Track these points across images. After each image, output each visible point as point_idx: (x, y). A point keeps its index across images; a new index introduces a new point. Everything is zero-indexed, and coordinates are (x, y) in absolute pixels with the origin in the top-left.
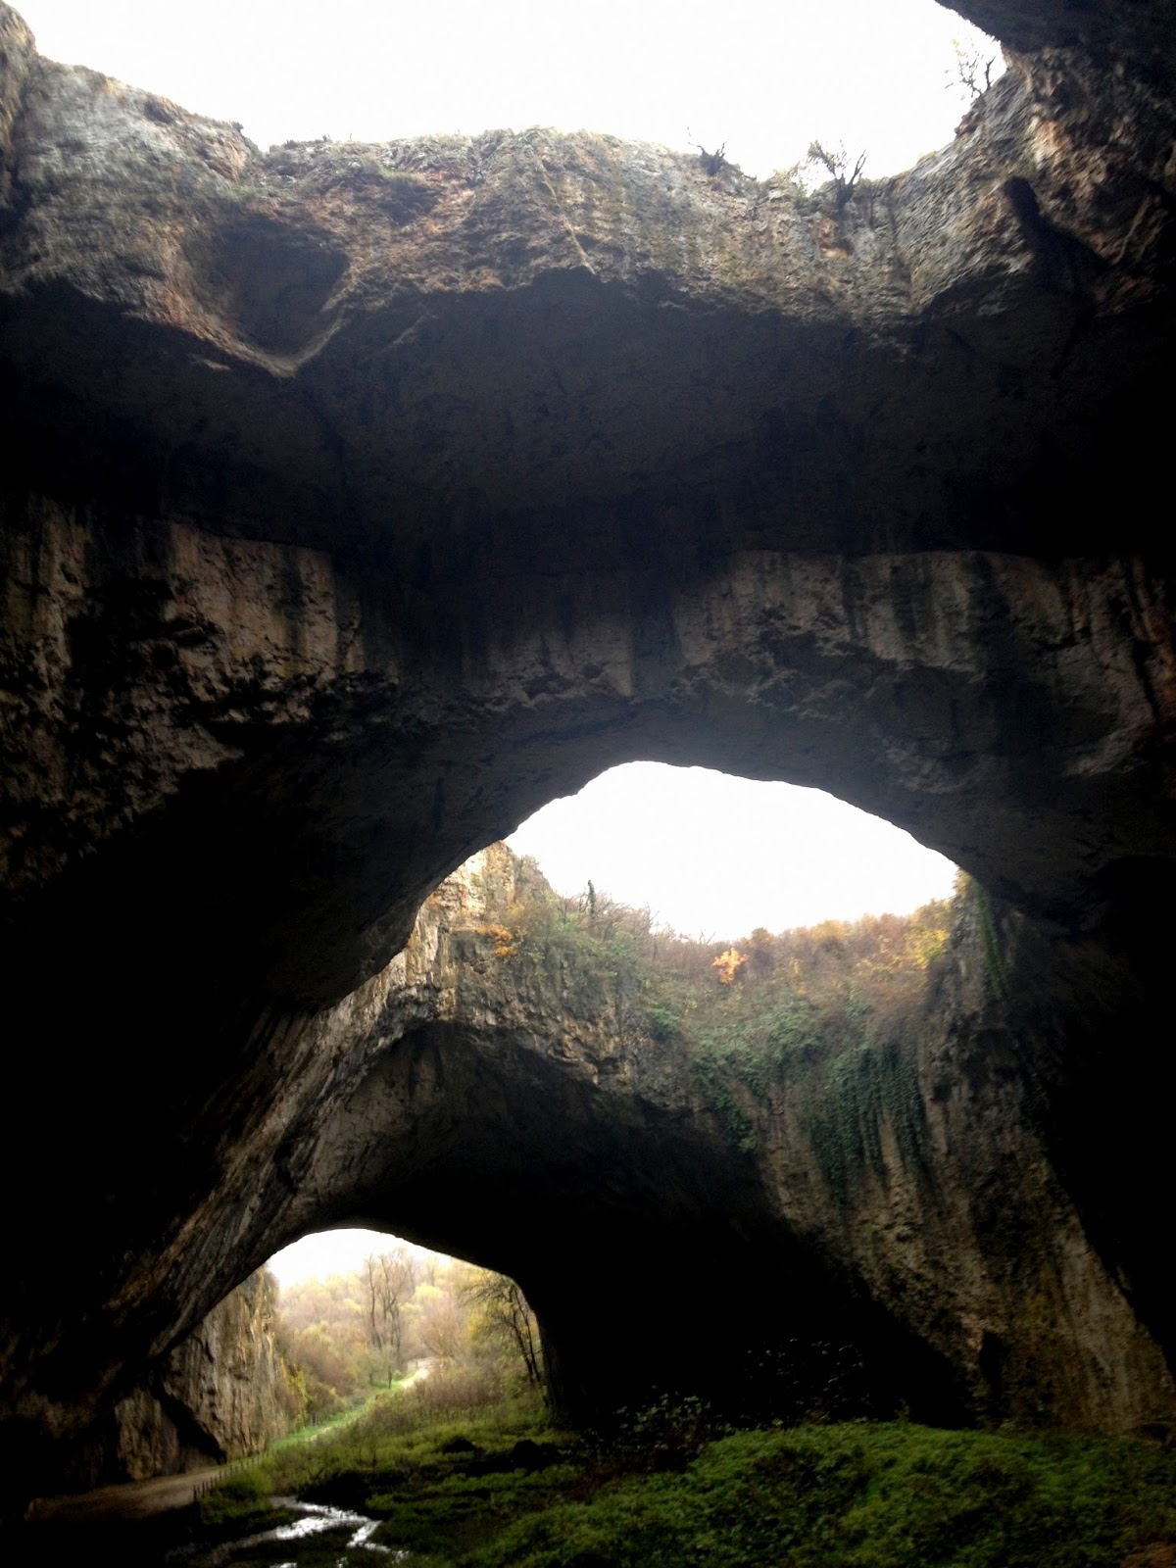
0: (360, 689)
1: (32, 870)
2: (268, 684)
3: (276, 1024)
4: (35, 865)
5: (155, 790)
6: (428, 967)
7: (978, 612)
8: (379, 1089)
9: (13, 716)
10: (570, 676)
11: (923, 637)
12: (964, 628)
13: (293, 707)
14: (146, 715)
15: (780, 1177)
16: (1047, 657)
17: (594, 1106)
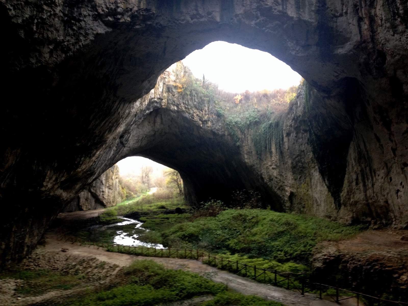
0: (144, 13)
1: (56, 58)
2: (119, 10)
3: (120, 104)
4: (56, 57)
5: (88, 38)
6: (160, 93)
7: (318, 5)
8: (146, 123)
9: (49, 14)
10: (203, 15)
11: (302, 10)
12: (313, 9)
13: (126, 17)
14: (85, 16)
15: (245, 152)
16: (335, 19)
17: (200, 132)
